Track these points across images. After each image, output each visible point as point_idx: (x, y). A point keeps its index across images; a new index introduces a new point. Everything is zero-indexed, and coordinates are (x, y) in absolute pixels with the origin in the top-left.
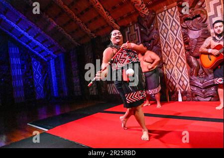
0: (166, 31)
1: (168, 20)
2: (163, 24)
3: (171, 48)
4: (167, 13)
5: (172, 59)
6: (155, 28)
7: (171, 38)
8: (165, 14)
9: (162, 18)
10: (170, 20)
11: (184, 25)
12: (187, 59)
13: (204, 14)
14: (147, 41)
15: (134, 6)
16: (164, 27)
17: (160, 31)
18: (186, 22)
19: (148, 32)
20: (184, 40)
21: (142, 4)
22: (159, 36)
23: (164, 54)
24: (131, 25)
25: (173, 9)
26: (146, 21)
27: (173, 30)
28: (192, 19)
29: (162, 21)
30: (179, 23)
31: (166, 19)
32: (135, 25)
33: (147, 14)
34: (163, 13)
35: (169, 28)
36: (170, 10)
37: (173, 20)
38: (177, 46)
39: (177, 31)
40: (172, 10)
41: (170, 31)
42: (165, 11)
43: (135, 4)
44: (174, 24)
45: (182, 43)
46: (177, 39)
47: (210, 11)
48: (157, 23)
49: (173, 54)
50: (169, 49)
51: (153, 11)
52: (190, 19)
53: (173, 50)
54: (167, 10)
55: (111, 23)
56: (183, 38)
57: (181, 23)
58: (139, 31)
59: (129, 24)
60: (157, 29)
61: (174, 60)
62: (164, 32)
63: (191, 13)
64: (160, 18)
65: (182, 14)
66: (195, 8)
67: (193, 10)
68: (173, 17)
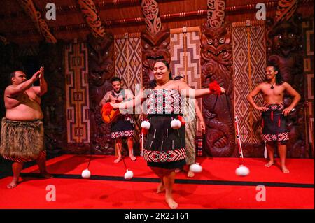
0: (124, 64)
1: (128, 52)
2: (121, 55)
6: (110, 57)
7: (129, 76)
8: (125, 42)
9: (121, 47)
10: (130, 52)
11: (146, 63)
13: (167, 57)
14: (98, 72)
15: (85, 18)
16: (122, 60)
17: (116, 62)
18: (149, 60)
19: (101, 60)
20: (144, 82)
21: (97, 20)
22: (114, 67)
24: (76, 42)
25: (136, 39)
26: (100, 44)
27: (132, 65)
28: (156, 59)
29: (121, 50)
30: (140, 60)
31: (125, 50)
32: (82, 44)
33: (102, 36)
34: (123, 41)
35: (128, 61)
36: (131, 40)
37: (134, 53)
39: (137, 68)
40: (134, 40)
41: (128, 66)
42: (126, 39)
43: (87, 16)
44: (135, 58)
45: (141, 84)
46: (135, 77)
47: (173, 56)
48: (113, 51)
51: (111, 34)
52: (153, 58)
54: (128, 38)
55: (43, 30)
56: (143, 79)
57: (143, 60)
58: (87, 54)
59: (73, 40)
60: (113, 59)
62: (122, 65)
63: (155, 51)
64: (118, 46)
65: (145, 49)
66: (160, 47)
67: (158, 49)
68: (134, 49)
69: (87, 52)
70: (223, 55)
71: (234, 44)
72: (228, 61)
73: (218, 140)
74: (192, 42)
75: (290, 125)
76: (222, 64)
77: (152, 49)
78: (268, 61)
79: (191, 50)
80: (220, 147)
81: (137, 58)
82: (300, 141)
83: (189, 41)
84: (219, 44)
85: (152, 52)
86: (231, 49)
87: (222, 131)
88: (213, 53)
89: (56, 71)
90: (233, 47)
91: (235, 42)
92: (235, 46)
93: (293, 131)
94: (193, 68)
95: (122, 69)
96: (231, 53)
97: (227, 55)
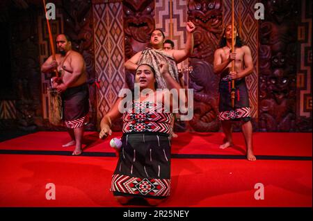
0: (104, 33)
1: (108, 18)
2: (101, 22)
3: (108, 58)
4: (107, 9)
5: (108, 74)
6: (88, 24)
7: (109, 45)
8: (104, 8)
9: (100, 12)
10: (111, 18)
11: (128, 31)
12: (126, 77)
13: (152, 24)
16: (101, 27)
17: (95, 30)
18: (131, 27)
19: (78, 27)
20: (126, 52)
22: (93, 36)
23: (98, 64)
25: (117, 5)
26: (76, 9)
27: (113, 34)
28: (138, 27)
29: (100, 17)
30: (122, 27)
31: (105, 16)
34: (103, 6)
35: (109, 29)
36: (112, 5)
37: (115, 20)
38: (117, 57)
39: (119, 37)
40: (115, 6)
41: (109, 35)
42: (105, 4)
44: (115, 26)
45: (123, 54)
46: (117, 47)
47: (158, 23)
48: (91, 18)
49: (110, 68)
50: (105, 59)
52: (135, 26)
53: (110, 61)
54: (108, 3)
56: (125, 49)
57: (125, 28)
58: (62, 22)
60: (91, 26)
61: (110, 75)
62: (101, 33)
63: (137, 18)
64: (97, 12)
65: (127, 15)
66: (143, 13)
67: (141, 14)
68: (115, 16)
69: (62, 19)
70: (213, 22)
71: (224, 10)
72: (217, 28)
73: (205, 115)
74: (179, 7)
75: (281, 97)
76: (210, 32)
77: (135, 15)
78: (260, 29)
79: (177, 17)
80: (207, 122)
81: (118, 26)
82: (290, 114)
83: (175, 6)
84: (208, 9)
85: (135, 19)
86: (221, 15)
87: (209, 104)
88: (201, 19)
89: (28, 40)
90: (223, 13)
91: (225, 8)
92: (225, 12)
93: (283, 104)
94: (179, 37)
95: (102, 38)
96: (220, 19)
97: (217, 22)
